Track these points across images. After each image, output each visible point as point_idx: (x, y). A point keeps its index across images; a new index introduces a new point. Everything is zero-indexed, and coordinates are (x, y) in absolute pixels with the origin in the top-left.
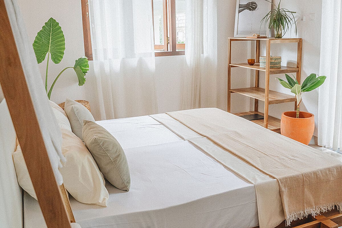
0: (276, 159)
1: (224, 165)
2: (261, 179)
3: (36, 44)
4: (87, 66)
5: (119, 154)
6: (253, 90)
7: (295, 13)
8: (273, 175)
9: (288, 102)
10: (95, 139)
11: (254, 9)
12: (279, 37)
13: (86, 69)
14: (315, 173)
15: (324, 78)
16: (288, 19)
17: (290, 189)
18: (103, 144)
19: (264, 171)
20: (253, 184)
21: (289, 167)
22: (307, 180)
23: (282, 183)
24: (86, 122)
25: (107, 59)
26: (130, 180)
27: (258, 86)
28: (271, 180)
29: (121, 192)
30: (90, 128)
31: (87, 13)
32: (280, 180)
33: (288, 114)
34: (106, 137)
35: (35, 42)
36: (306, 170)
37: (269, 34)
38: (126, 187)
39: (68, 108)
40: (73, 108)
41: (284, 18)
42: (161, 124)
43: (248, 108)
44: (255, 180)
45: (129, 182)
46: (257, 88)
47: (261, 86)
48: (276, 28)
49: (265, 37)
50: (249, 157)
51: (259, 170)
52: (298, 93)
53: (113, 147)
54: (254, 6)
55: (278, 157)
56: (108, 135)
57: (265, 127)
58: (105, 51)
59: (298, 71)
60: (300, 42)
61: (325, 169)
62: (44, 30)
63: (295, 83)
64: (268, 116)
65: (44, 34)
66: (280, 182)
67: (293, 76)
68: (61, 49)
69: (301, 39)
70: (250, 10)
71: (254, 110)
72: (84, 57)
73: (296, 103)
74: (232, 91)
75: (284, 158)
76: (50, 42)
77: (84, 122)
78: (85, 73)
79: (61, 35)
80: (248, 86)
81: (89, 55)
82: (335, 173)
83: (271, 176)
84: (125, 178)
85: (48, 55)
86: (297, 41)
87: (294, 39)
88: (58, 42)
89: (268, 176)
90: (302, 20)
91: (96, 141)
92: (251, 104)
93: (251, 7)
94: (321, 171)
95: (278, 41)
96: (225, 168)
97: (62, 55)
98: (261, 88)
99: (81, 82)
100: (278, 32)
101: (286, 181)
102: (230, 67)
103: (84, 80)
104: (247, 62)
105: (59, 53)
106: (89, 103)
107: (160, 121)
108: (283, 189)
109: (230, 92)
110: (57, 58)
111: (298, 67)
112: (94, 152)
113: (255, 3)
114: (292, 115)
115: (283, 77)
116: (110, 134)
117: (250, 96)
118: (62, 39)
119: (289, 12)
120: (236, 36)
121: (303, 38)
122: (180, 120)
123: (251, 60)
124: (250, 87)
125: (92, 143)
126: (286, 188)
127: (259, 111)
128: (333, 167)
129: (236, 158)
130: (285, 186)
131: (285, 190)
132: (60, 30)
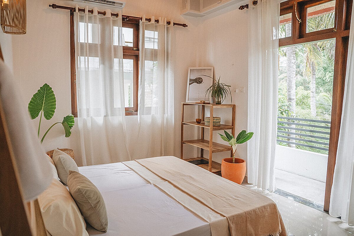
0: (224, 199)
1: (183, 206)
2: (214, 218)
3: (32, 104)
4: (73, 122)
5: (99, 201)
6: (199, 141)
7: (230, 86)
8: (223, 214)
9: (226, 151)
10: (79, 188)
11: (201, 82)
12: (219, 103)
13: (72, 124)
14: (254, 211)
15: (252, 133)
16: (225, 90)
17: (237, 225)
18: (86, 193)
19: (215, 210)
20: (208, 222)
21: (234, 206)
22: (249, 216)
23: (230, 220)
24: (71, 172)
25: (89, 117)
26: (107, 222)
27: (203, 139)
28: (222, 218)
29: (100, 234)
30: (74, 177)
31: (75, 81)
32: (229, 218)
33: (226, 160)
34: (88, 186)
35: (31, 102)
36: (248, 209)
37: (211, 101)
38: (104, 228)
39: (56, 158)
40: (60, 158)
41: (222, 89)
42: (131, 170)
43: (196, 155)
44: (210, 219)
45: (106, 225)
46: (202, 140)
47: (205, 139)
48: (217, 97)
49: (209, 103)
50: (203, 198)
51: (212, 209)
52: (234, 145)
53: (94, 194)
54: (201, 80)
55: (225, 197)
56: (90, 184)
57: (209, 171)
58: (88, 110)
59: (233, 128)
60: (234, 107)
61: (262, 207)
62: (39, 93)
63: (231, 138)
64: (212, 161)
65: (39, 96)
66: (229, 220)
67: (229, 131)
68: (52, 108)
69: (235, 105)
70: (198, 83)
71: (200, 157)
72: (71, 115)
73: (232, 151)
74: (184, 142)
75: (230, 198)
76: (44, 103)
77: (69, 172)
78: (71, 127)
79: (53, 97)
80: (196, 138)
81: (75, 113)
82: (269, 209)
83: (221, 215)
84: (104, 221)
85: (42, 113)
86: (231, 107)
87: (230, 105)
88: (51, 102)
89: (219, 215)
90: (235, 91)
91: (79, 191)
92: (198, 152)
93: (199, 81)
94: (259, 209)
95: (219, 107)
96: (184, 208)
97: (53, 113)
98: (205, 140)
99: (68, 134)
100: (218, 99)
101: (233, 218)
102: (182, 125)
103: (70, 133)
104: (195, 121)
105: (51, 112)
106: (73, 151)
107: (131, 167)
108: (232, 225)
109: (182, 143)
110: (49, 115)
111: (233, 125)
112: (77, 200)
113: (201, 79)
114: (229, 161)
115: (222, 132)
116: (91, 183)
117: (197, 146)
118: (53, 100)
119: (226, 85)
120: (187, 102)
121: (236, 104)
122: (146, 166)
123: (198, 119)
124: (197, 139)
125: (76, 192)
126: (234, 225)
127: (204, 157)
128: (267, 205)
129: (192, 199)
130: (232, 222)
131: (233, 226)
132: (52, 94)
